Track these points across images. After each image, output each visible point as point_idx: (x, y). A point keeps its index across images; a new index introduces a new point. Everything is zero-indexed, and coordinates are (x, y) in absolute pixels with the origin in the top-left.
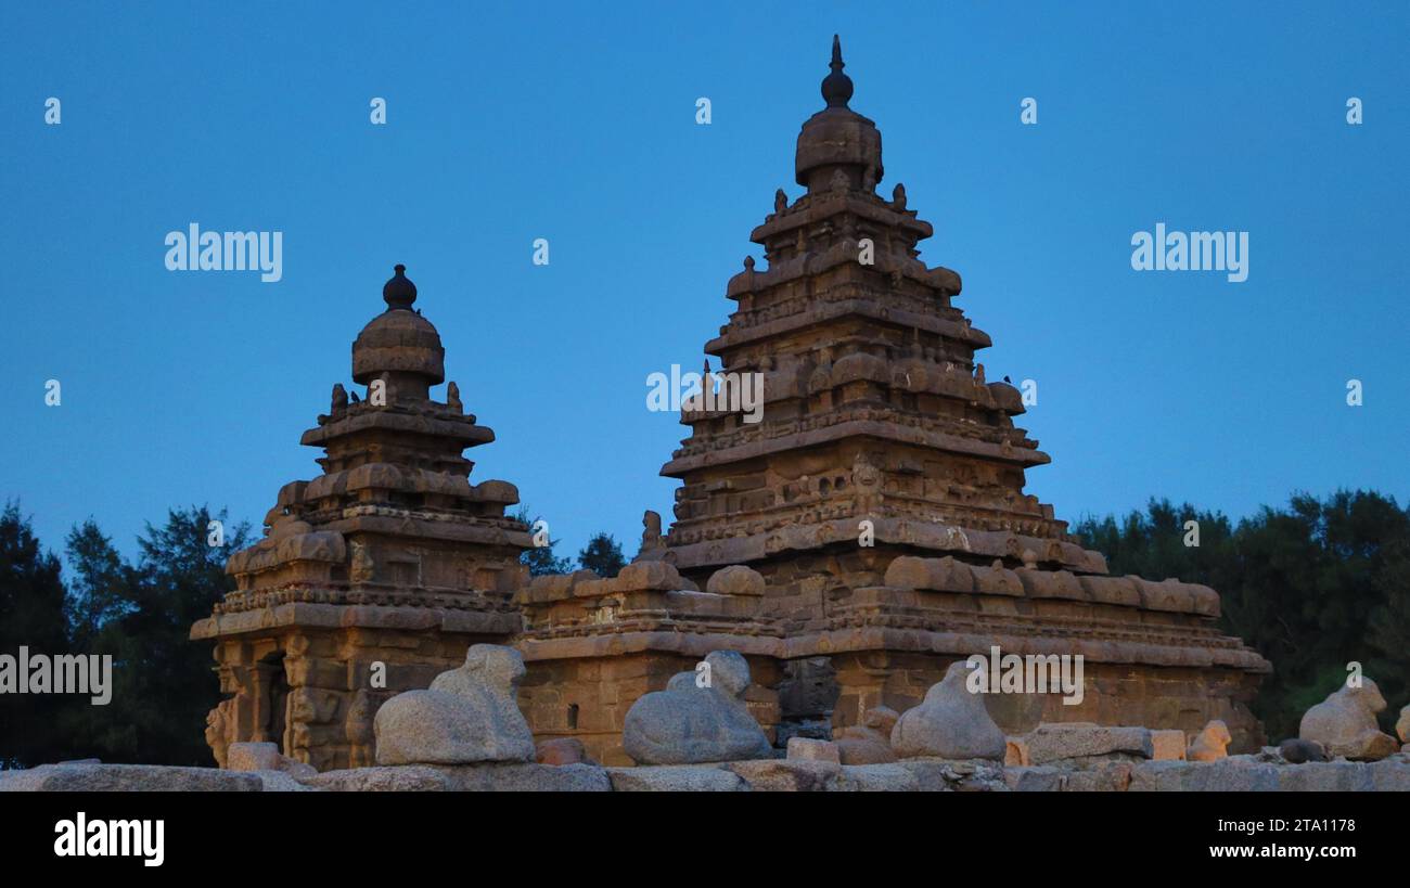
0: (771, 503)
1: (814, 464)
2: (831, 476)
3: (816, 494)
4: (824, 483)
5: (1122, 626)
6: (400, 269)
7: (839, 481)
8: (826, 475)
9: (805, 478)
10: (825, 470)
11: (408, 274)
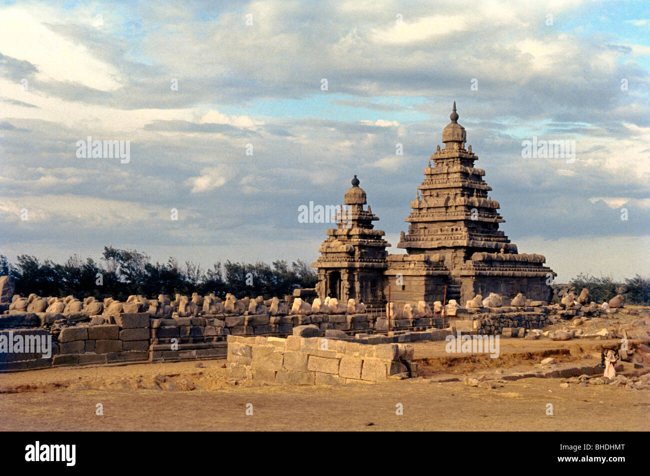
0: (437, 232)
1: (450, 224)
2: (454, 227)
3: (450, 232)
4: (452, 230)
5: (523, 267)
6: (356, 176)
7: (457, 230)
8: (453, 227)
9: (447, 227)
10: (452, 226)
11: (357, 178)
